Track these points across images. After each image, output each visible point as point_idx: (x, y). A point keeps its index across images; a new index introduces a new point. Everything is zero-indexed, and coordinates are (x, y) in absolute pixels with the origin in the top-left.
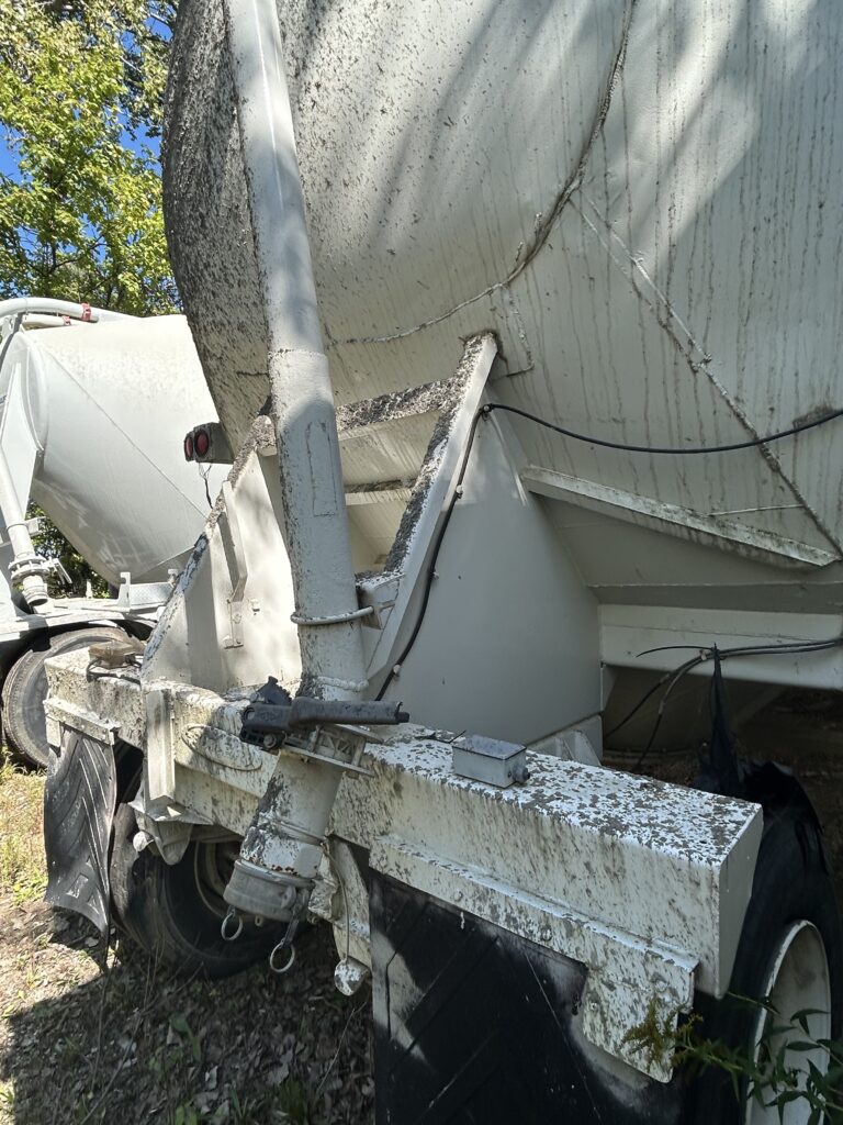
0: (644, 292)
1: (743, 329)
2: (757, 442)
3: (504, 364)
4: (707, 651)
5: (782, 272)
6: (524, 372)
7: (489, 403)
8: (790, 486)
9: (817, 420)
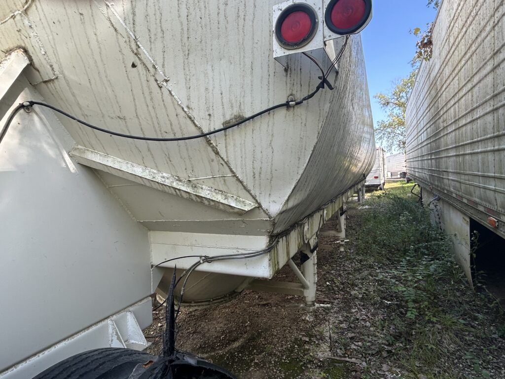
0: (118, 29)
1: (186, 62)
2: (204, 135)
3: (38, 73)
4: (203, 258)
5: (206, 25)
6: (53, 80)
7: (30, 100)
8: (226, 163)
9: (236, 123)
